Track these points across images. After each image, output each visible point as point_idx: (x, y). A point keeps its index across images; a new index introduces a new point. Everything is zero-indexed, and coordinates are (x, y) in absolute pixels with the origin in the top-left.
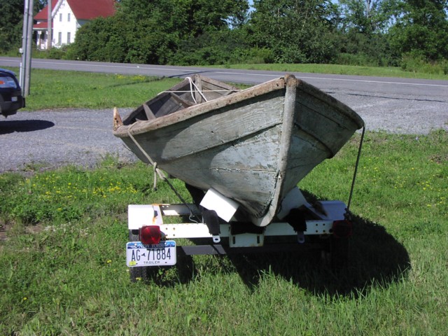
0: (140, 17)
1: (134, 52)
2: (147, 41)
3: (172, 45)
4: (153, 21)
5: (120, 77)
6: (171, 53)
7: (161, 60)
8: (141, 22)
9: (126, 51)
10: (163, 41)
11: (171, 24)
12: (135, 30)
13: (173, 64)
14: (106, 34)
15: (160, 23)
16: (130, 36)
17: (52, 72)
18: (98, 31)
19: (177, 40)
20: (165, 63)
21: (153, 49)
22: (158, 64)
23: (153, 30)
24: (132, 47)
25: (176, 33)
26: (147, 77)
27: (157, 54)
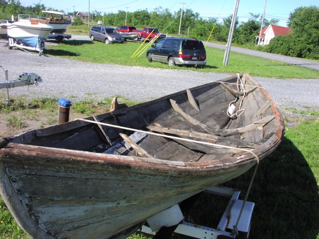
0: (299, 37)
1: (293, 51)
2: (298, 47)
3: (309, 50)
4: (302, 39)
5: (273, 62)
6: (308, 53)
7: (303, 56)
8: (298, 39)
9: (289, 50)
10: (306, 48)
11: (310, 41)
12: (294, 42)
13: (308, 58)
14: (282, 42)
15: (306, 40)
16: (292, 44)
17: (248, 55)
18: (278, 41)
19: (312, 48)
20: (305, 57)
21: (301, 50)
22: (302, 57)
23: (302, 42)
24: (292, 49)
25: (312, 45)
26: (285, 63)
27: (302, 53)
